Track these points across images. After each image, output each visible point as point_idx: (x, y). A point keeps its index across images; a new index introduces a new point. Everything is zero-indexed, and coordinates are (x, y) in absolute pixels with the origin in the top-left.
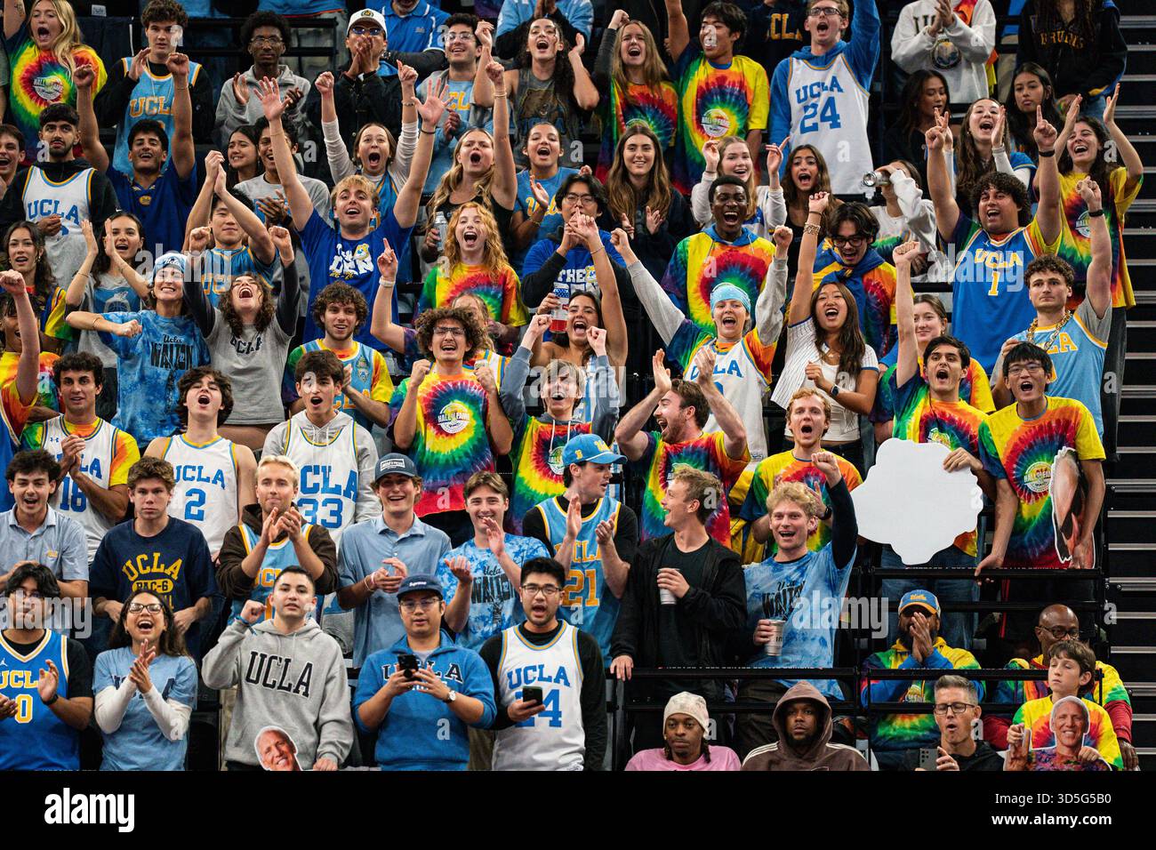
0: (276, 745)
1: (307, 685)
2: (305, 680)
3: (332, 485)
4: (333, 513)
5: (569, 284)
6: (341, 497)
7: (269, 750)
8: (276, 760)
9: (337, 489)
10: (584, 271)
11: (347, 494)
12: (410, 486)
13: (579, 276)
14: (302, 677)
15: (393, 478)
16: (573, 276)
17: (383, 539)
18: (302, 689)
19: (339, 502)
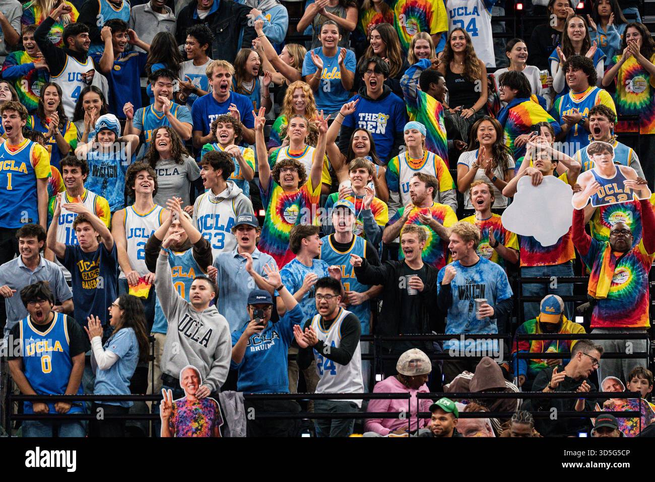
0: (192, 377)
1: (207, 341)
2: (207, 338)
3: (219, 225)
4: (219, 241)
5: (366, 122)
6: (224, 232)
7: (187, 378)
8: (189, 385)
9: (222, 228)
10: (377, 115)
11: (228, 230)
12: (254, 231)
13: (374, 117)
14: (206, 336)
15: (245, 226)
16: (370, 117)
17: (236, 260)
18: (204, 342)
19: (223, 235)
